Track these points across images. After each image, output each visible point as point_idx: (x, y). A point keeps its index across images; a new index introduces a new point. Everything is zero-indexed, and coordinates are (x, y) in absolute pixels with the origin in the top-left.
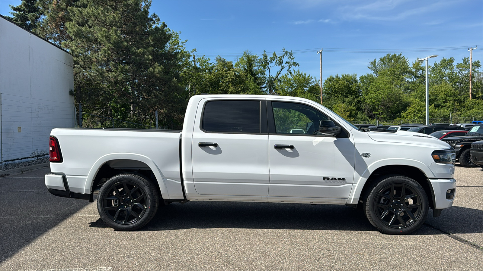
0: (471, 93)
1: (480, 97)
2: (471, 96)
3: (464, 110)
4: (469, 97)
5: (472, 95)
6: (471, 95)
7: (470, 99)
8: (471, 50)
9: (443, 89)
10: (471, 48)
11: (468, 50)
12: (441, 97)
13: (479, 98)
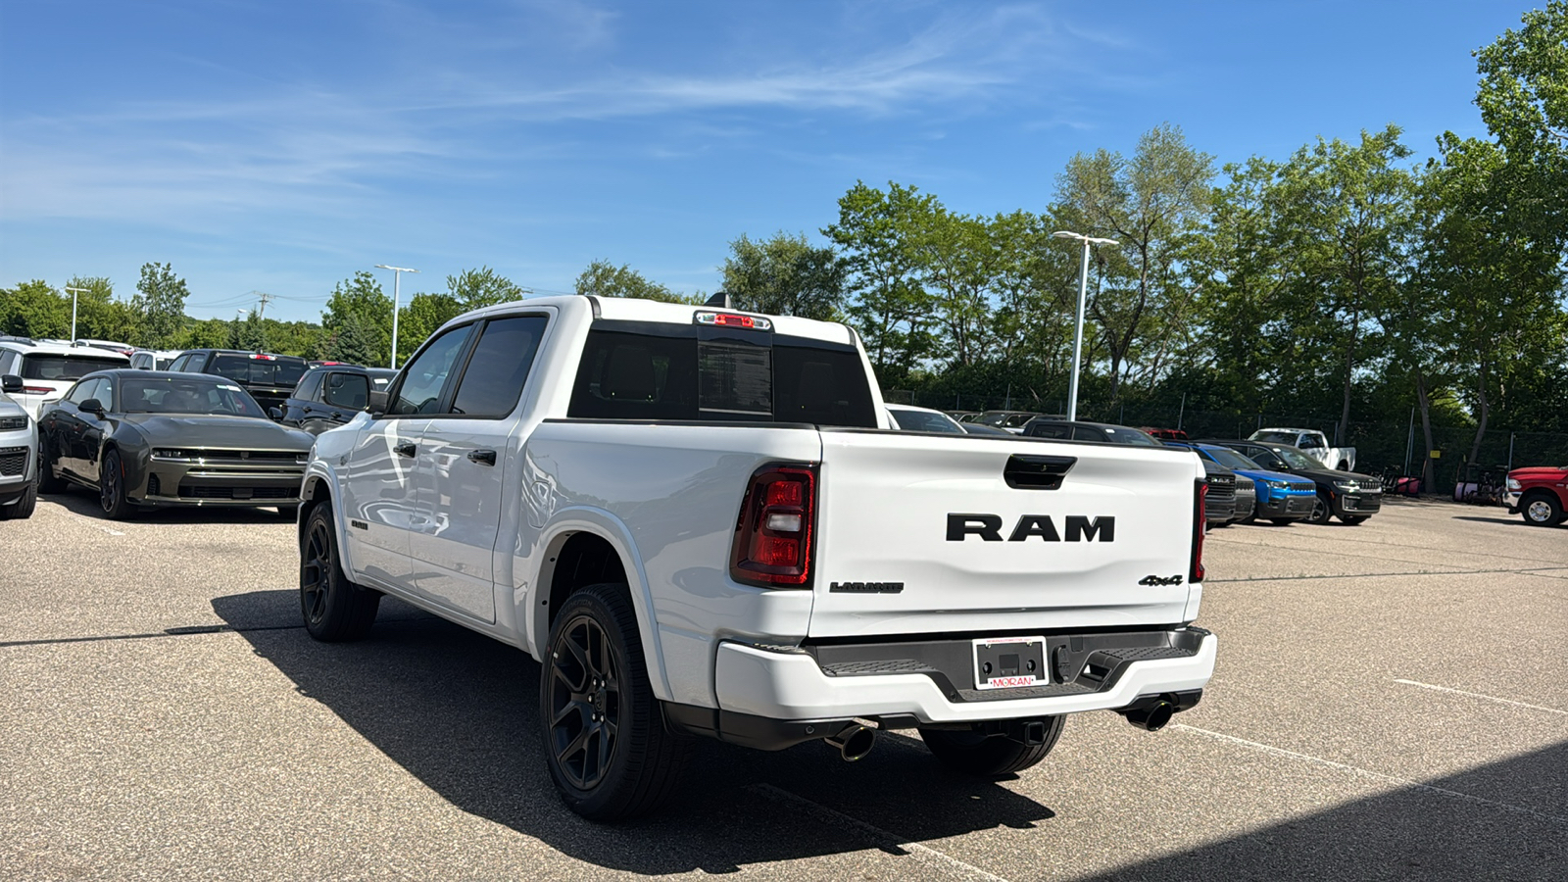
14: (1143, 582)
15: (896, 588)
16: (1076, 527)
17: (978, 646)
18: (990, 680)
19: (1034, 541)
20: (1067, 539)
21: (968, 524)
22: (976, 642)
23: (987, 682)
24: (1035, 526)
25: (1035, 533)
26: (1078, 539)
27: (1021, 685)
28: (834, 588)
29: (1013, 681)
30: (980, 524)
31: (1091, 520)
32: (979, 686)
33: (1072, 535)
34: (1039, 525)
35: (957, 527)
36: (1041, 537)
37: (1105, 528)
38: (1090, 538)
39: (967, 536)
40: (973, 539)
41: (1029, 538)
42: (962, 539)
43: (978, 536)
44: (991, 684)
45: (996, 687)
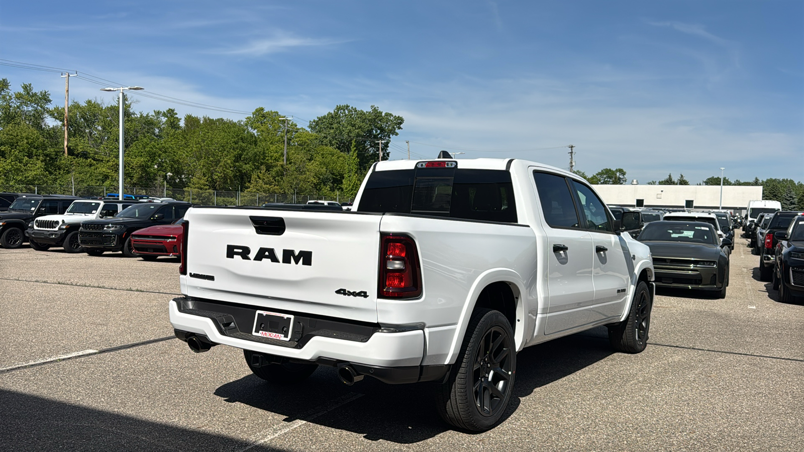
0: (67, 146)
1: (78, 153)
2: (66, 152)
3: (59, 173)
4: (64, 152)
5: (68, 150)
6: (66, 149)
7: (66, 156)
8: (67, 76)
9: (24, 135)
10: (67, 74)
11: (62, 75)
12: (21, 148)
13: (78, 156)
14: (338, 292)
15: (211, 278)
16: (288, 256)
17: (258, 314)
18: (260, 332)
19: (266, 261)
20: (284, 262)
21: (235, 250)
22: (258, 312)
23: (258, 332)
24: (267, 253)
25: (267, 257)
26: (290, 262)
27: (275, 338)
28: (191, 275)
29: (272, 335)
30: (241, 251)
31: (297, 253)
32: (254, 333)
33: (286, 260)
34: (269, 253)
35: (231, 251)
36: (270, 260)
37: (306, 258)
38: (297, 263)
39: (235, 256)
40: (237, 258)
41: (263, 259)
42: (233, 258)
43: (240, 256)
44: (261, 334)
45: (263, 336)
